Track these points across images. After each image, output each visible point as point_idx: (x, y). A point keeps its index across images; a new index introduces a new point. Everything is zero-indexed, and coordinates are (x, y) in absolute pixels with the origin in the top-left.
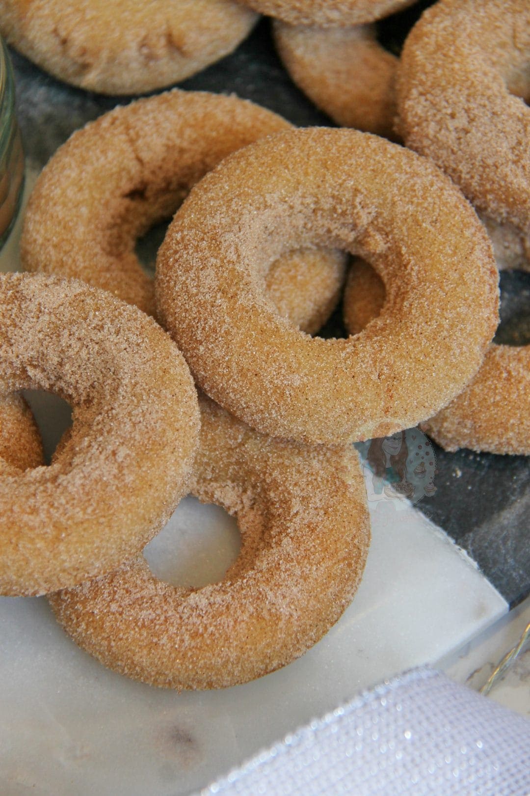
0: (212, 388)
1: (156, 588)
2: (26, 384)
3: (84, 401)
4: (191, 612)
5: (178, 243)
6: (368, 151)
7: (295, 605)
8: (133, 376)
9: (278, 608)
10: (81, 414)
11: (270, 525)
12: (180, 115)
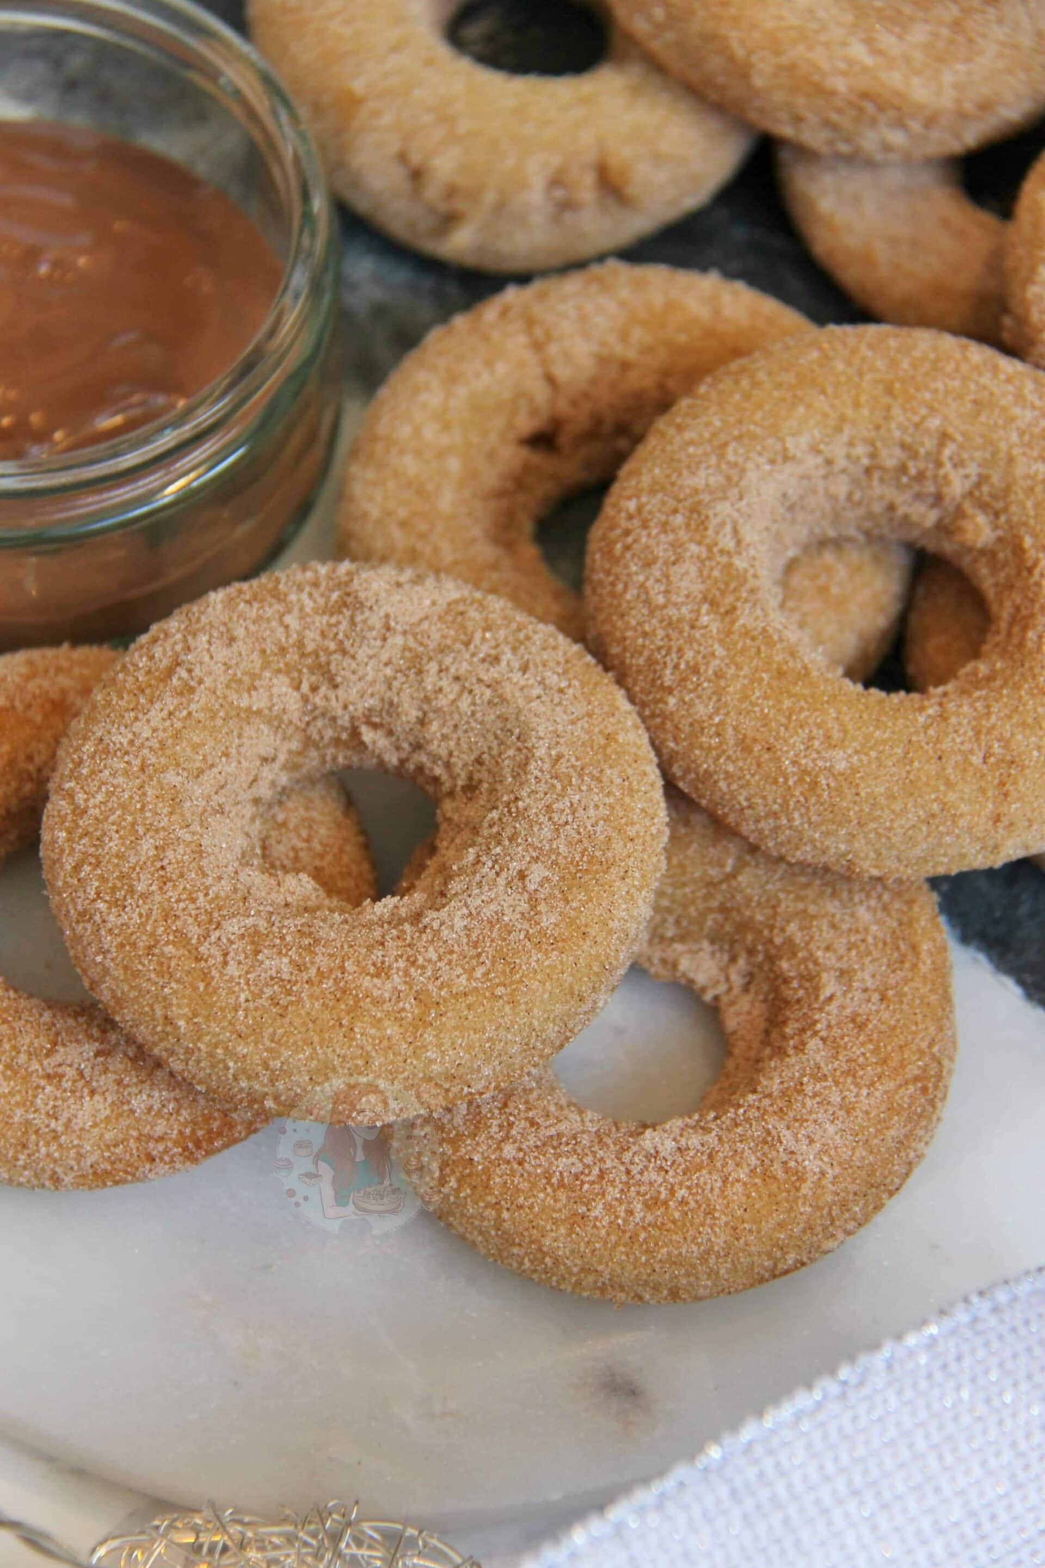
0: (687, 771)
1: (583, 1121)
2: (355, 759)
3: (463, 787)
4: (646, 1163)
5: (630, 517)
6: (965, 368)
7: (830, 1156)
8: (553, 743)
9: (800, 1159)
10: (457, 810)
11: (780, 1018)
12: (622, 304)
